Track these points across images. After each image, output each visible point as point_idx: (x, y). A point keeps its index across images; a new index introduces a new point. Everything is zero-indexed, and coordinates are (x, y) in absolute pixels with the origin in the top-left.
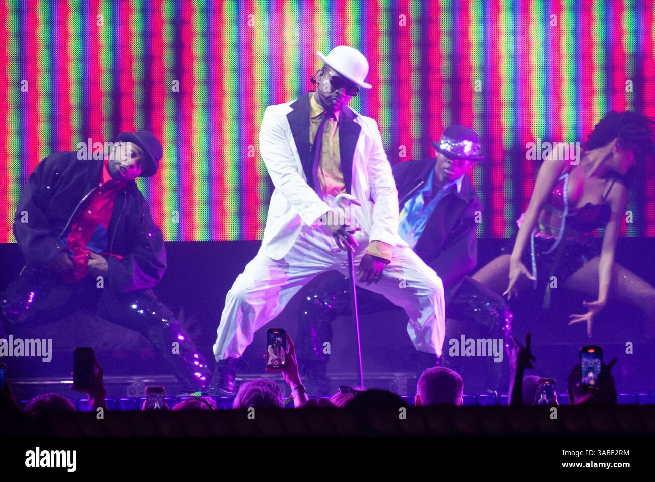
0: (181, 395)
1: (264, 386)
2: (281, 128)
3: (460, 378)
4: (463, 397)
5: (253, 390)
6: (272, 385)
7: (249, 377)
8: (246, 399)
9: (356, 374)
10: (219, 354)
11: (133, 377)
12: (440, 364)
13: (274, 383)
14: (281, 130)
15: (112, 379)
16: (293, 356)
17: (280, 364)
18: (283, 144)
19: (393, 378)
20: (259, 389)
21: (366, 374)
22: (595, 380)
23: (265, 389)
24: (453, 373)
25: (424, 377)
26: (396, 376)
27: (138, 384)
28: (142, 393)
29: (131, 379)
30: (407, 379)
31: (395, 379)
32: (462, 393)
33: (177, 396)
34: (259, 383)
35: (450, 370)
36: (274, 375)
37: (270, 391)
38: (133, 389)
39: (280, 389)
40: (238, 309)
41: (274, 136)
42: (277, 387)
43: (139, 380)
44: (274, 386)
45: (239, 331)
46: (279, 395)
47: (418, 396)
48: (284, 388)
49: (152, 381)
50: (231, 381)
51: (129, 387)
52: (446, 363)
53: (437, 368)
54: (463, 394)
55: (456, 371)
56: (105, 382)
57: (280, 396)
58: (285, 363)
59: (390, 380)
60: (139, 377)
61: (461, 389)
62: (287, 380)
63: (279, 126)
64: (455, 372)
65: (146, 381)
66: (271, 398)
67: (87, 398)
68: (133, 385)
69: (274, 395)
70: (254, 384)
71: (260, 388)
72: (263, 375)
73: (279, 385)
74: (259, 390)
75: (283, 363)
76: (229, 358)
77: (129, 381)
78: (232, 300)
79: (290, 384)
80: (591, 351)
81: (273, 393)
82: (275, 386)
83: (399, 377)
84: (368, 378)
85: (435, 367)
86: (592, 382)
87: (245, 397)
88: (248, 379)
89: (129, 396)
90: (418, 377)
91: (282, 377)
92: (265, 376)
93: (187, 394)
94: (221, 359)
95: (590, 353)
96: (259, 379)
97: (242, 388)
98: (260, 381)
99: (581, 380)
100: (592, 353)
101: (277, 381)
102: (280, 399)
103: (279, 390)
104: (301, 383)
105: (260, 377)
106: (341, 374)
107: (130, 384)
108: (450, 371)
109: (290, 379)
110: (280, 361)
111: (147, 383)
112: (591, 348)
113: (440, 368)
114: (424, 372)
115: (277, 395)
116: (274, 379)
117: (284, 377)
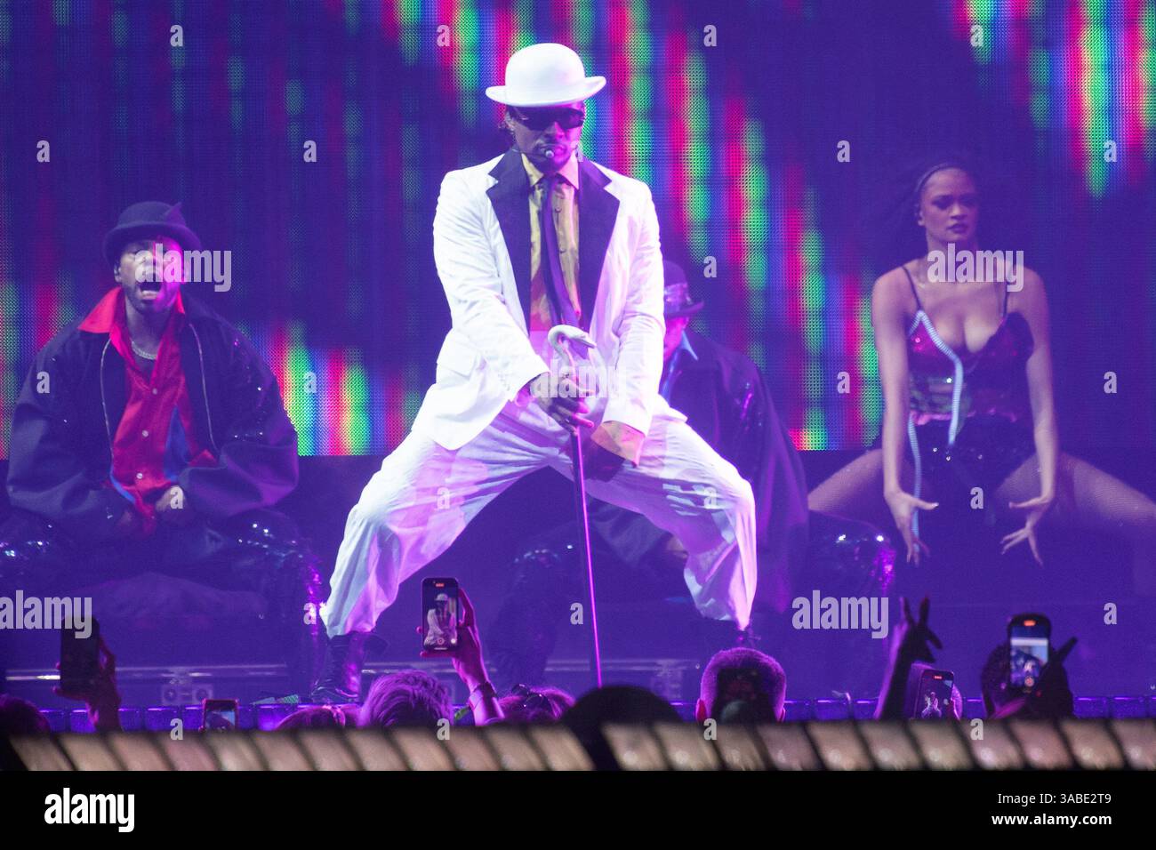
0: (261, 702)
1: (416, 684)
2: (474, 214)
3: (780, 669)
4: (786, 706)
5: (394, 693)
6: (432, 683)
7: (387, 668)
8: (383, 708)
9: (587, 662)
10: (335, 623)
11: (171, 669)
12: (743, 643)
13: (436, 679)
14: (473, 218)
15: (132, 672)
16: (473, 630)
17: (448, 644)
18: (476, 244)
19: (656, 669)
20: (408, 691)
21: (605, 661)
22: (1034, 677)
23: (418, 691)
24: (766, 661)
25: (714, 667)
26: (660, 666)
27: (181, 682)
28: (189, 698)
29: (167, 672)
30: (683, 671)
31: (659, 671)
32: (784, 697)
33: (254, 703)
34: (406, 680)
35: (763, 655)
36: (434, 664)
37: (426, 695)
38: (172, 690)
39: (446, 690)
40: (372, 542)
41: (459, 229)
42: (439, 687)
43: (184, 674)
44: (434, 685)
45: (372, 580)
46: (443, 702)
47: (701, 703)
48: (453, 689)
49: (208, 675)
50: (354, 674)
51: (164, 687)
52: (755, 641)
53: (738, 651)
54: (786, 700)
55: (774, 657)
56: (118, 678)
57: (446, 704)
58: (458, 641)
59: (651, 674)
60: (182, 669)
61: (782, 689)
62: (462, 674)
63: (471, 211)
64: (772, 659)
65: (196, 675)
66: (428, 708)
67: (85, 709)
68: (172, 682)
69: (435, 702)
70: (397, 681)
71: (408, 688)
72: (415, 665)
73: (443, 682)
74: (404, 692)
75: (454, 641)
76: (352, 633)
77: (165, 675)
78: (361, 524)
79: (466, 681)
80: (1029, 623)
81: (432, 698)
82: (437, 684)
83: (668, 666)
84: (610, 668)
85: (734, 650)
86: (1030, 682)
87: (380, 704)
88: (387, 671)
89: (165, 703)
90: (703, 668)
91: (452, 667)
92: (418, 666)
93: (271, 700)
94: (339, 634)
95: (1028, 627)
96: (407, 672)
97: (376, 688)
98: (408, 676)
99: (1010, 678)
100: (1032, 627)
101: (441, 676)
102: (446, 709)
103: (444, 693)
104: (487, 679)
105: (408, 667)
106: (559, 662)
107: (167, 680)
108: (762, 657)
109: (467, 671)
110: (447, 637)
111: (196, 680)
112: (1029, 618)
113: (743, 651)
114: (713, 658)
115: (440, 702)
116: (435, 671)
117: (456, 667)
